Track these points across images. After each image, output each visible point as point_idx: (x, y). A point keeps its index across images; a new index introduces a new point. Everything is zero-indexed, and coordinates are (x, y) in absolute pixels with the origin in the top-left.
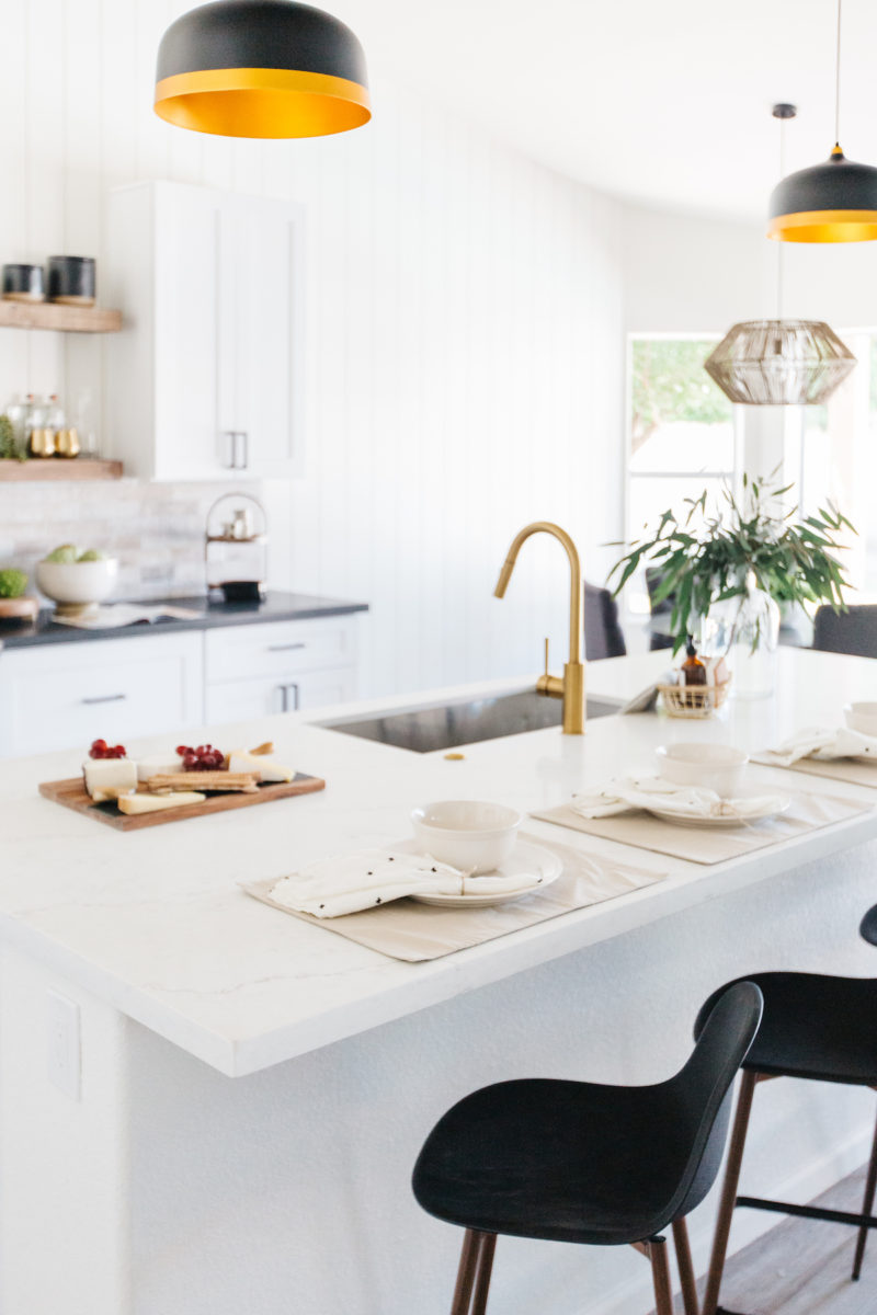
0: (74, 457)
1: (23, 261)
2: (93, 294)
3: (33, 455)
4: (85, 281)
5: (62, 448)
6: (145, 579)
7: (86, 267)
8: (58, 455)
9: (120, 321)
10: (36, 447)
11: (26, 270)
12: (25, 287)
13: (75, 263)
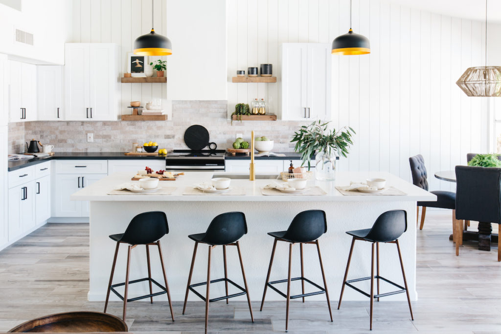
0: (264, 114)
1: (252, 67)
2: (271, 73)
3: (253, 114)
4: (268, 69)
5: (260, 112)
6: (290, 147)
7: (268, 67)
8: (259, 114)
9: (275, 80)
10: (254, 112)
11: (252, 69)
12: (252, 73)
13: (266, 65)
